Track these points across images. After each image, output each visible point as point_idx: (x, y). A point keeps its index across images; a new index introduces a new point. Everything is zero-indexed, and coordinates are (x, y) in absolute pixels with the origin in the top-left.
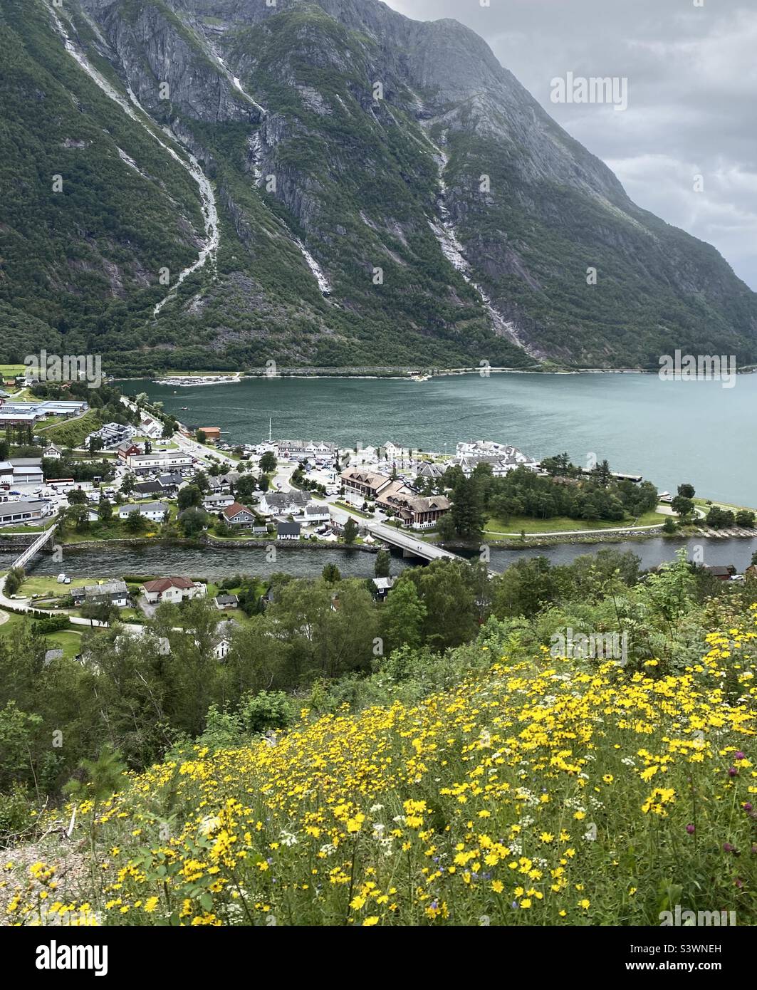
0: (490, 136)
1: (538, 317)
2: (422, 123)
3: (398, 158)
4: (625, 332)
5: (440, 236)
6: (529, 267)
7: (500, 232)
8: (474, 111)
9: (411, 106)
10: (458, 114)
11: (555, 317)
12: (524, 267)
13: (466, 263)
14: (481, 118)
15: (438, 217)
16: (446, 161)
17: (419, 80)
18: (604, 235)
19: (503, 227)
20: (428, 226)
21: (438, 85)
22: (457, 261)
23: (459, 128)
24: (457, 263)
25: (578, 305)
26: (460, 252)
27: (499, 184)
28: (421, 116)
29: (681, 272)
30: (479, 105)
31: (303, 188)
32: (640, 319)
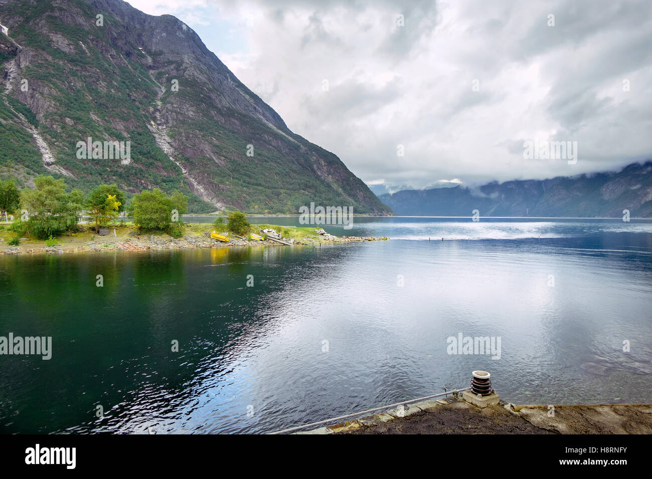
0: (194, 78)
1: (222, 182)
2: (152, 72)
3: (127, 85)
4: (281, 194)
5: (155, 133)
6: (217, 153)
7: (198, 131)
8: (184, 65)
9: (144, 61)
10: (174, 67)
11: (233, 183)
12: (214, 153)
13: (172, 150)
14: (189, 69)
15: (155, 122)
16: (164, 91)
17: (150, 47)
18: (270, 141)
19: (199, 128)
20: (147, 127)
21: (162, 51)
22: (166, 148)
23: (175, 75)
24: (166, 150)
25: (250, 177)
26: (169, 143)
27: (199, 105)
28: (150, 68)
29: (318, 166)
30: (187, 61)
31: (42, 94)
32: (291, 187)
